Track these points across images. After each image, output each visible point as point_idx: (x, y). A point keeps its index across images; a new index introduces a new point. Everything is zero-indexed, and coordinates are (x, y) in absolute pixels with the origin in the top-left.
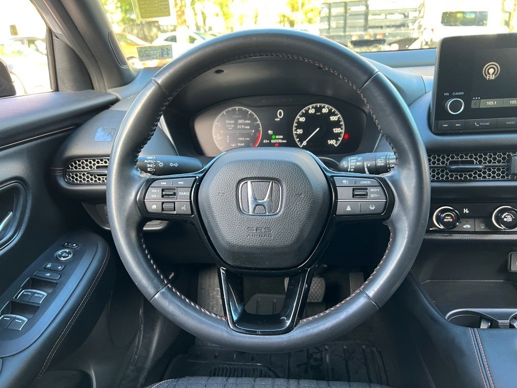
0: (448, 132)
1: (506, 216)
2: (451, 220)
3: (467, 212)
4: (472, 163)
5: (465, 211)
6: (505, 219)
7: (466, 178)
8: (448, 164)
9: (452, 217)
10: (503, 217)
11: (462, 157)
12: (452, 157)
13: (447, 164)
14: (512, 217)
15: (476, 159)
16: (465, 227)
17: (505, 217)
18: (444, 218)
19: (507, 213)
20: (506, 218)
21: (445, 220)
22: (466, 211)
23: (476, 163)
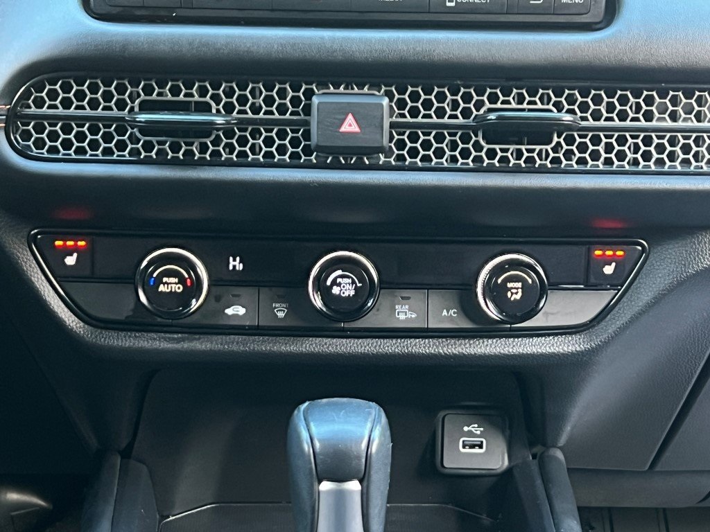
0: (138, 13)
1: (339, 280)
2: (179, 288)
3: (240, 267)
4: (205, 108)
5: (232, 263)
6: (336, 290)
7: (189, 153)
8: (137, 109)
9: (182, 281)
10: (329, 283)
11: (175, 91)
12: (148, 90)
13: (132, 109)
14: (353, 282)
15: (216, 98)
16: (229, 311)
17: (334, 283)
18: (159, 281)
19: (339, 272)
20: (339, 285)
21: (162, 288)
22: (236, 264)
23: (218, 111)
